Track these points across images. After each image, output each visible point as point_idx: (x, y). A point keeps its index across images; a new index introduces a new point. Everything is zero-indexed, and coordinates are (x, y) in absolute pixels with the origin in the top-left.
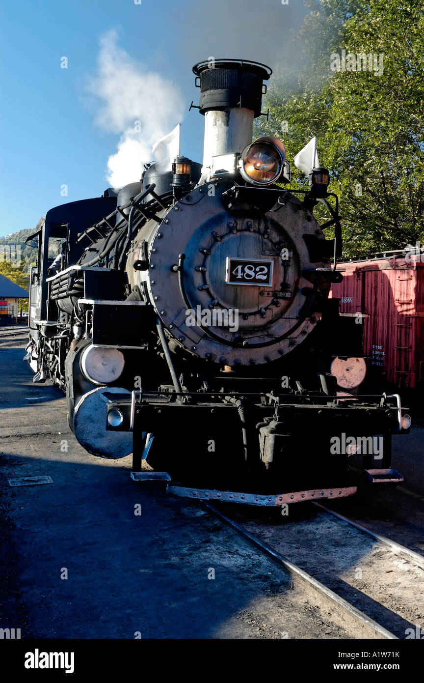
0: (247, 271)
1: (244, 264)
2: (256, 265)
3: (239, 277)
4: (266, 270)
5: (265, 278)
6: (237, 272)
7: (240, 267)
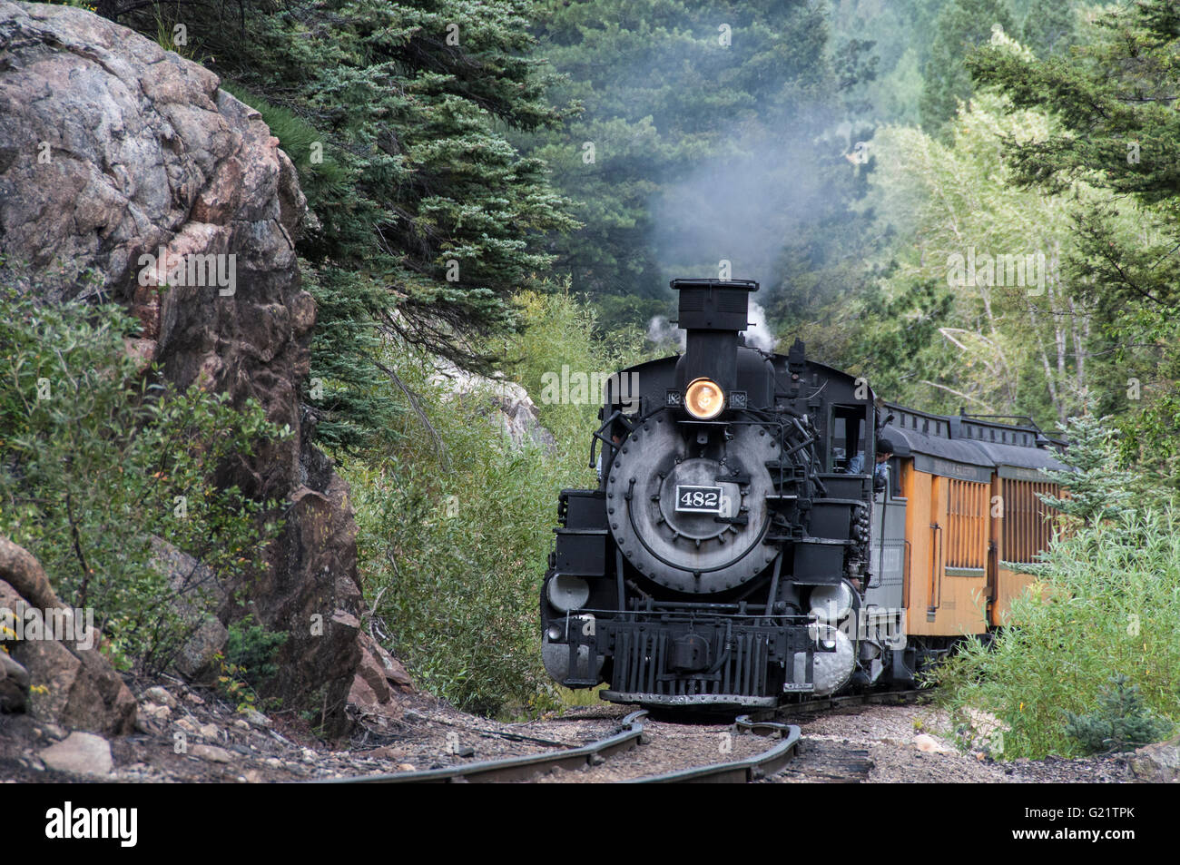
0: (697, 498)
1: (693, 491)
2: (705, 491)
3: (688, 504)
4: (715, 497)
5: (713, 504)
6: (686, 499)
7: (689, 494)
